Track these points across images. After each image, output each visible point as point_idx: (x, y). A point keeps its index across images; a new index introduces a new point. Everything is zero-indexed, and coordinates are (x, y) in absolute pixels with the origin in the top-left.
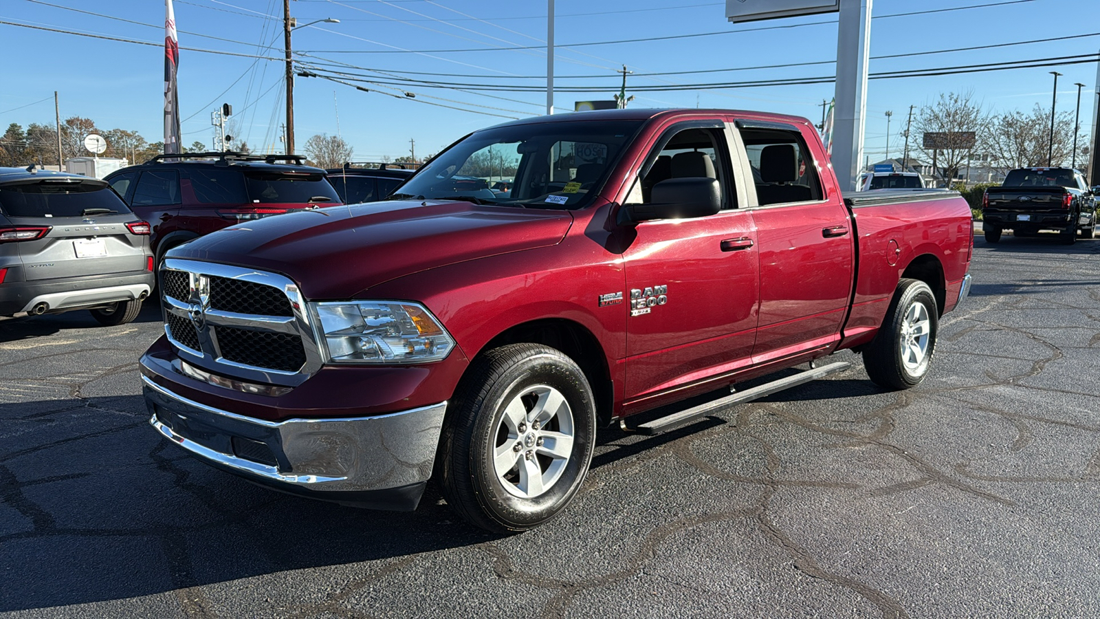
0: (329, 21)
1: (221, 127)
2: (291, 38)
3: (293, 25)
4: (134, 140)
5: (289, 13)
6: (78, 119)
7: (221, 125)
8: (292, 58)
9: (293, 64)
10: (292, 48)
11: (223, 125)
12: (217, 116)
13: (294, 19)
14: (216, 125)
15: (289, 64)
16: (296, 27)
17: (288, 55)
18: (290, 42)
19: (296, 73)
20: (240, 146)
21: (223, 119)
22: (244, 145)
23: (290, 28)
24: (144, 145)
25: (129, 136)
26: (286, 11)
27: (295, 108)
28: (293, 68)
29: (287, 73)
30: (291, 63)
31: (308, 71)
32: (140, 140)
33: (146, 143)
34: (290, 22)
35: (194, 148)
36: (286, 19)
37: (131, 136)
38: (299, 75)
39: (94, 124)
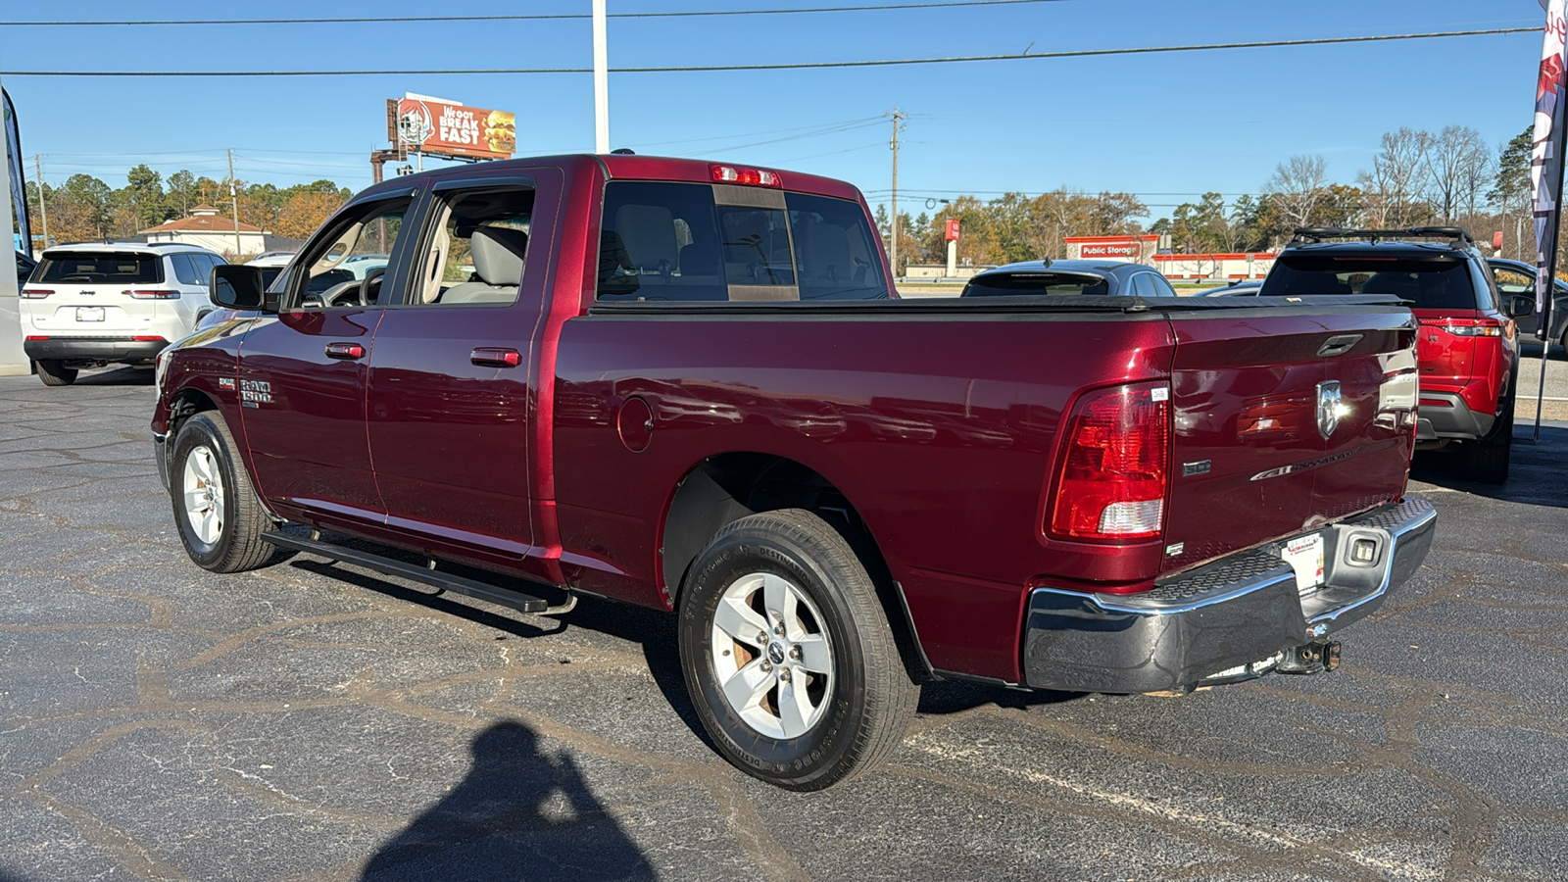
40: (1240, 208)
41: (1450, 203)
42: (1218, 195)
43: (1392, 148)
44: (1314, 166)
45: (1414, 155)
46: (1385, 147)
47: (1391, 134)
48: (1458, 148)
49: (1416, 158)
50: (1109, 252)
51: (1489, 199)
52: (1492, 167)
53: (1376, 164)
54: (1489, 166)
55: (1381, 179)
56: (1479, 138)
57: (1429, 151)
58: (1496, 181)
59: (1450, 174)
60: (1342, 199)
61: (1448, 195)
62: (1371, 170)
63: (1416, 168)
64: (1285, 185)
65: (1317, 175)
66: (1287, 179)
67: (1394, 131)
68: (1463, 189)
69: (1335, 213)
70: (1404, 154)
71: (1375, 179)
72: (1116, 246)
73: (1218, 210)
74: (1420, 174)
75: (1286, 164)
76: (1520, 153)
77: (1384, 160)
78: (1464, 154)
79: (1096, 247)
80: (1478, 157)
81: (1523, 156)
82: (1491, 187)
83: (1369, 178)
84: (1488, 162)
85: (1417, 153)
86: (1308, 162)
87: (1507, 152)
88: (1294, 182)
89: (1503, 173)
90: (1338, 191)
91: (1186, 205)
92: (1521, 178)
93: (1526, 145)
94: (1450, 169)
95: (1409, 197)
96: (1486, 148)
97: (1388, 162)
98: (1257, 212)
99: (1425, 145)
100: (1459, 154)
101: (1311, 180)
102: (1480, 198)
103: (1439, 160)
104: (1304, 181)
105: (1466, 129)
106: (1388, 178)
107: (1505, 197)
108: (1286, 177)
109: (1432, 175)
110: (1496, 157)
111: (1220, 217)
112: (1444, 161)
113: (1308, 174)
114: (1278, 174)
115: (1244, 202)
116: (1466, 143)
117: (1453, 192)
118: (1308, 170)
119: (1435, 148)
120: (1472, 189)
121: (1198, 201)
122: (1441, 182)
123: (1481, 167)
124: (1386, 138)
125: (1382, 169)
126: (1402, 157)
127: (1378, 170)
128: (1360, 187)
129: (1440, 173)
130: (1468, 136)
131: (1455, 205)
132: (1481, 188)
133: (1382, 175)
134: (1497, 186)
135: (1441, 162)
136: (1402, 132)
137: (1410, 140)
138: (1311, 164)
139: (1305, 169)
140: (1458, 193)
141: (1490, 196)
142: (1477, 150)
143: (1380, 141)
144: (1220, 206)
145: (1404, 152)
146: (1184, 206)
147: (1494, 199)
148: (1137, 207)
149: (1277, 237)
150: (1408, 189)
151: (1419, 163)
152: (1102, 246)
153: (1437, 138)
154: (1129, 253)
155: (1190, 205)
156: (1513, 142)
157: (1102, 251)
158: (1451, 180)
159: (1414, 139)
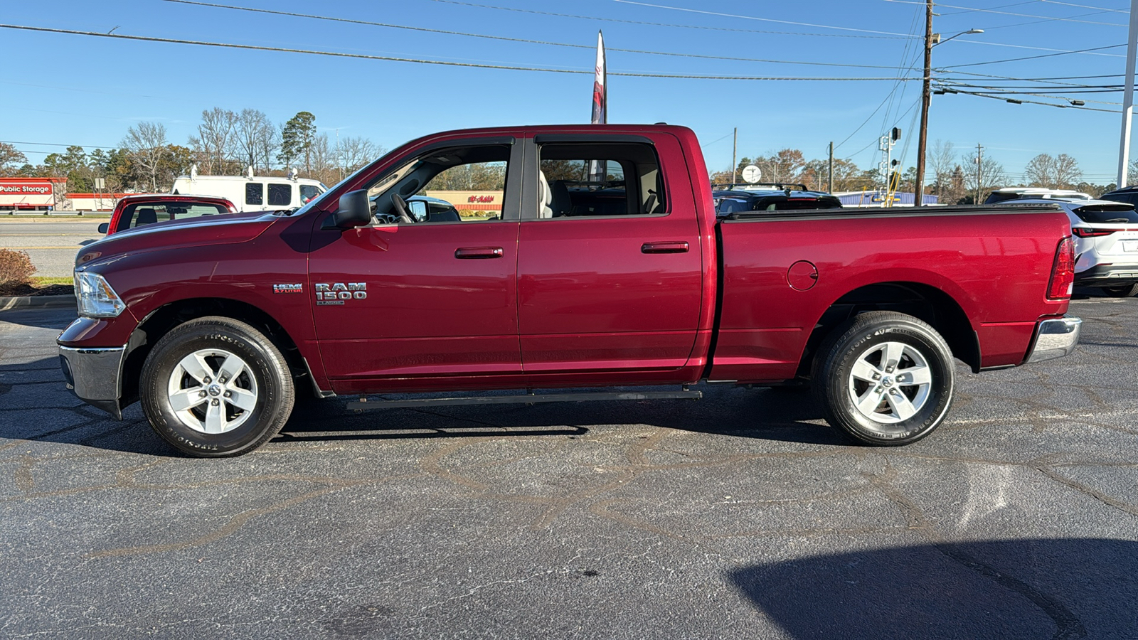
0: (972, 32)
1: (888, 152)
2: (931, 55)
3: (935, 41)
4: (847, 168)
5: (931, 29)
6: (788, 151)
7: (888, 150)
8: (930, 76)
9: (932, 82)
10: (931, 65)
11: (890, 150)
12: (885, 140)
13: (937, 35)
14: (883, 150)
15: (926, 82)
16: (939, 42)
17: (926, 73)
18: (929, 59)
19: (932, 91)
20: (954, 170)
21: (891, 144)
22: (958, 169)
23: (931, 45)
24: (856, 172)
25: (843, 164)
26: (928, 27)
27: (929, 128)
28: (930, 86)
29: (924, 92)
30: (929, 81)
31: (948, 88)
32: (853, 168)
33: (858, 170)
34: (932, 39)
35: (908, 173)
36: (927, 36)
37: (845, 164)
38: (936, 93)
39: (802, 155)
40: (95, 159)
41: (253, 161)
42: (80, 149)
43: (210, 120)
44: (157, 131)
45: (226, 127)
46: (206, 120)
47: (209, 111)
48: (254, 125)
49: (227, 129)
50: (25, 190)
51: (279, 160)
52: (277, 139)
53: (201, 131)
54: (275, 138)
55: (206, 143)
56: (266, 118)
57: (235, 125)
58: (282, 148)
59: (250, 141)
60: (177, 156)
61: (251, 156)
62: (198, 136)
63: (228, 137)
64: (137, 143)
65: (160, 137)
66: (138, 139)
67: (210, 110)
68: (260, 152)
69: (174, 165)
70: (220, 126)
71: (201, 142)
72: (29, 186)
73: (82, 159)
74: (231, 140)
75: (136, 128)
76: (294, 131)
77: (205, 129)
78: (258, 128)
79: (11, 186)
80: (266, 131)
81: (296, 133)
82: (278, 152)
83: (197, 142)
84: (274, 135)
85: (228, 126)
86: (151, 127)
87: (285, 129)
88: (143, 142)
89: (285, 143)
90: (175, 149)
91: (54, 155)
92: (296, 147)
93: (297, 125)
94: (250, 137)
95: (226, 155)
96: (272, 125)
97: (208, 131)
98: (110, 163)
99: (232, 121)
100: (255, 129)
101: (156, 141)
102: (273, 159)
103: (242, 131)
104: (151, 141)
105: (257, 112)
106: (210, 143)
107: (288, 159)
108: (136, 138)
109: (239, 142)
110: (279, 132)
111: (84, 165)
112: (246, 132)
113: (153, 136)
114: (130, 135)
115: (98, 155)
116: (258, 121)
117: (254, 154)
118: (152, 133)
119: (239, 124)
120: (266, 151)
121: (64, 152)
122: (246, 147)
123: (270, 138)
124: (205, 114)
125: (205, 135)
126: (218, 128)
127: (202, 136)
128: (191, 148)
129: (244, 141)
130: (259, 117)
131: (256, 163)
132: (272, 152)
133: (206, 140)
134: (283, 151)
135: (244, 133)
136: (216, 110)
137: (222, 116)
138: (154, 129)
139: (148, 132)
140: (257, 155)
141: (279, 158)
142: (266, 127)
143: (201, 116)
144: (83, 156)
145: (219, 125)
146: (52, 155)
147: (282, 160)
148: (16, 155)
149: (136, 182)
150: (225, 151)
151: (230, 133)
152: (17, 186)
153: (239, 116)
154: (43, 192)
155: (57, 155)
156: (288, 123)
157: (17, 189)
158: (252, 145)
159: (225, 116)
